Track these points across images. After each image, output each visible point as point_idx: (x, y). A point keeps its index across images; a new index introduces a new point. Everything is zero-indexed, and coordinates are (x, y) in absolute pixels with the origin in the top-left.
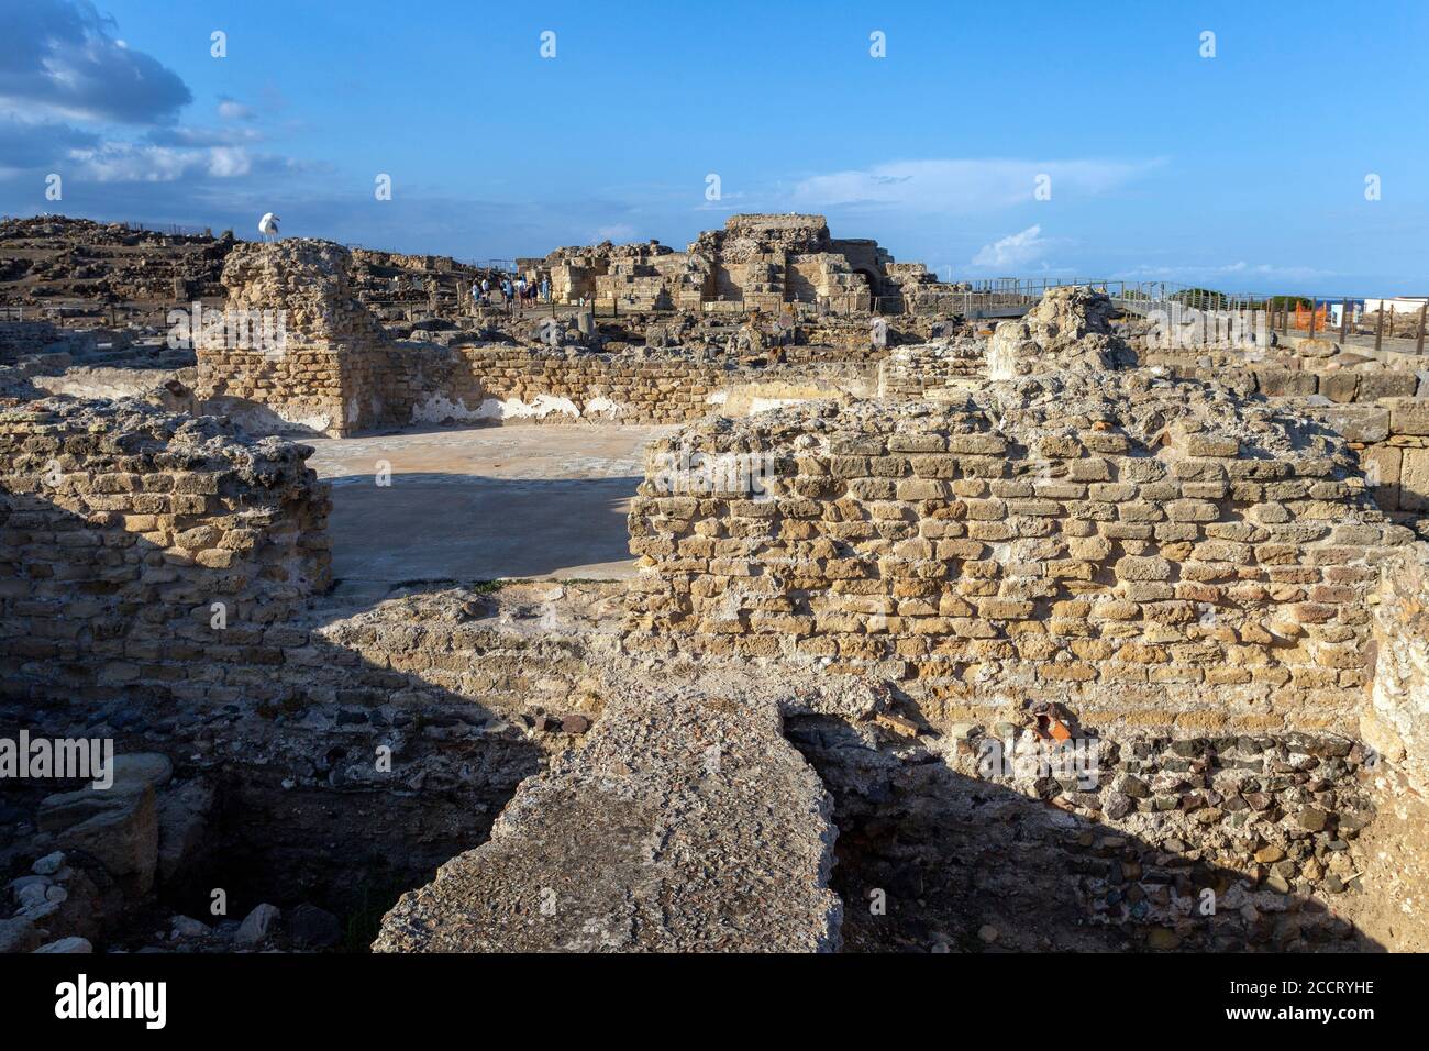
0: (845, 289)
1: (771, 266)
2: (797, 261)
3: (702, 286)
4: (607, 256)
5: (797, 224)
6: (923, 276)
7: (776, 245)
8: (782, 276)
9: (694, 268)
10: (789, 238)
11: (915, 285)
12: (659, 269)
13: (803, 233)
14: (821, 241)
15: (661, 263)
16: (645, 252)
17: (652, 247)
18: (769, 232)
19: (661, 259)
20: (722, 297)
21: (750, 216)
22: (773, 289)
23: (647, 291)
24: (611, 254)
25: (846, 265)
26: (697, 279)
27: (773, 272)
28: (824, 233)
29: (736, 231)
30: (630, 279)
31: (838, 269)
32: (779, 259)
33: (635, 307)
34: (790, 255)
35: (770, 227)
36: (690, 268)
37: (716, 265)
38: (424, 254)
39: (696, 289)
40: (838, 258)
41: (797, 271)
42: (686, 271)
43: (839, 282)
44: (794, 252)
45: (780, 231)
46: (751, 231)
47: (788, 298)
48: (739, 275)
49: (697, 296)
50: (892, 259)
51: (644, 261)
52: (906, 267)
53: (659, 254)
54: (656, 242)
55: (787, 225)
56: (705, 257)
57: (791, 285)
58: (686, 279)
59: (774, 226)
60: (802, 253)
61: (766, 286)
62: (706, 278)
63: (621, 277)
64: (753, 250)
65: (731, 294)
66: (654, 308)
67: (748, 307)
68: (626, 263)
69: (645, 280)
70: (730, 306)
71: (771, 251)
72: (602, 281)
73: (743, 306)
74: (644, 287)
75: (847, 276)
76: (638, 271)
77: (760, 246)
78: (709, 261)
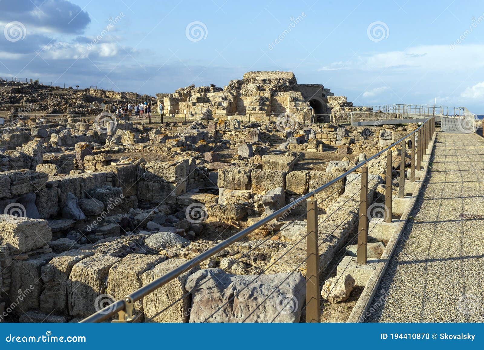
0: (298, 110)
1: (262, 98)
2: (277, 95)
3: (227, 107)
4: (190, 92)
5: (278, 76)
6: (344, 103)
7: (267, 87)
8: (267, 103)
9: (225, 99)
10: (273, 83)
11: (338, 108)
12: (211, 99)
13: (281, 81)
14: (291, 85)
15: (213, 96)
16: (207, 90)
17: (211, 88)
18: (264, 81)
19: (213, 94)
20: (237, 113)
21: (255, 73)
22: (261, 109)
23: (201, 109)
24: (192, 91)
25: (301, 98)
26: (225, 104)
27: (262, 101)
28: (293, 81)
29: (248, 80)
30: (194, 104)
31: (295, 99)
32: (267, 94)
33: (193, 118)
34: (274, 93)
35: (264, 78)
36: (223, 99)
37: (237, 98)
39: (224, 109)
40: (297, 94)
41: (277, 100)
42: (220, 100)
43: (295, 106)
44: (276, 91)
45: (270, 80)
46: (255, 80)
48: (247, 102)
49: (224, 112)
50: (332, 94)
51: (205, 95)
52: (336, 99)
53: (214, 91)
54: (213, 86)
55: (274, 77)
56: (231, 93)
57: (271, 107)
58: (220, 104)
59: (267, 77)
60: (280, 91)
61: (258, 108)
62: (230, 104)
63: (190, 103)
64: (255, 90)
65: (242, 112)
66: (202, 119)
67: (248, 119)
68: (195, 95)
69: (202, 104)
70: (239, 118)
71: (264, 90)
72: (182, 105)
73: (246, 118)
74: (200, 108)
75: (300, 103)
76: (200, 100)
77: (259, 87)
78: (233, 95)
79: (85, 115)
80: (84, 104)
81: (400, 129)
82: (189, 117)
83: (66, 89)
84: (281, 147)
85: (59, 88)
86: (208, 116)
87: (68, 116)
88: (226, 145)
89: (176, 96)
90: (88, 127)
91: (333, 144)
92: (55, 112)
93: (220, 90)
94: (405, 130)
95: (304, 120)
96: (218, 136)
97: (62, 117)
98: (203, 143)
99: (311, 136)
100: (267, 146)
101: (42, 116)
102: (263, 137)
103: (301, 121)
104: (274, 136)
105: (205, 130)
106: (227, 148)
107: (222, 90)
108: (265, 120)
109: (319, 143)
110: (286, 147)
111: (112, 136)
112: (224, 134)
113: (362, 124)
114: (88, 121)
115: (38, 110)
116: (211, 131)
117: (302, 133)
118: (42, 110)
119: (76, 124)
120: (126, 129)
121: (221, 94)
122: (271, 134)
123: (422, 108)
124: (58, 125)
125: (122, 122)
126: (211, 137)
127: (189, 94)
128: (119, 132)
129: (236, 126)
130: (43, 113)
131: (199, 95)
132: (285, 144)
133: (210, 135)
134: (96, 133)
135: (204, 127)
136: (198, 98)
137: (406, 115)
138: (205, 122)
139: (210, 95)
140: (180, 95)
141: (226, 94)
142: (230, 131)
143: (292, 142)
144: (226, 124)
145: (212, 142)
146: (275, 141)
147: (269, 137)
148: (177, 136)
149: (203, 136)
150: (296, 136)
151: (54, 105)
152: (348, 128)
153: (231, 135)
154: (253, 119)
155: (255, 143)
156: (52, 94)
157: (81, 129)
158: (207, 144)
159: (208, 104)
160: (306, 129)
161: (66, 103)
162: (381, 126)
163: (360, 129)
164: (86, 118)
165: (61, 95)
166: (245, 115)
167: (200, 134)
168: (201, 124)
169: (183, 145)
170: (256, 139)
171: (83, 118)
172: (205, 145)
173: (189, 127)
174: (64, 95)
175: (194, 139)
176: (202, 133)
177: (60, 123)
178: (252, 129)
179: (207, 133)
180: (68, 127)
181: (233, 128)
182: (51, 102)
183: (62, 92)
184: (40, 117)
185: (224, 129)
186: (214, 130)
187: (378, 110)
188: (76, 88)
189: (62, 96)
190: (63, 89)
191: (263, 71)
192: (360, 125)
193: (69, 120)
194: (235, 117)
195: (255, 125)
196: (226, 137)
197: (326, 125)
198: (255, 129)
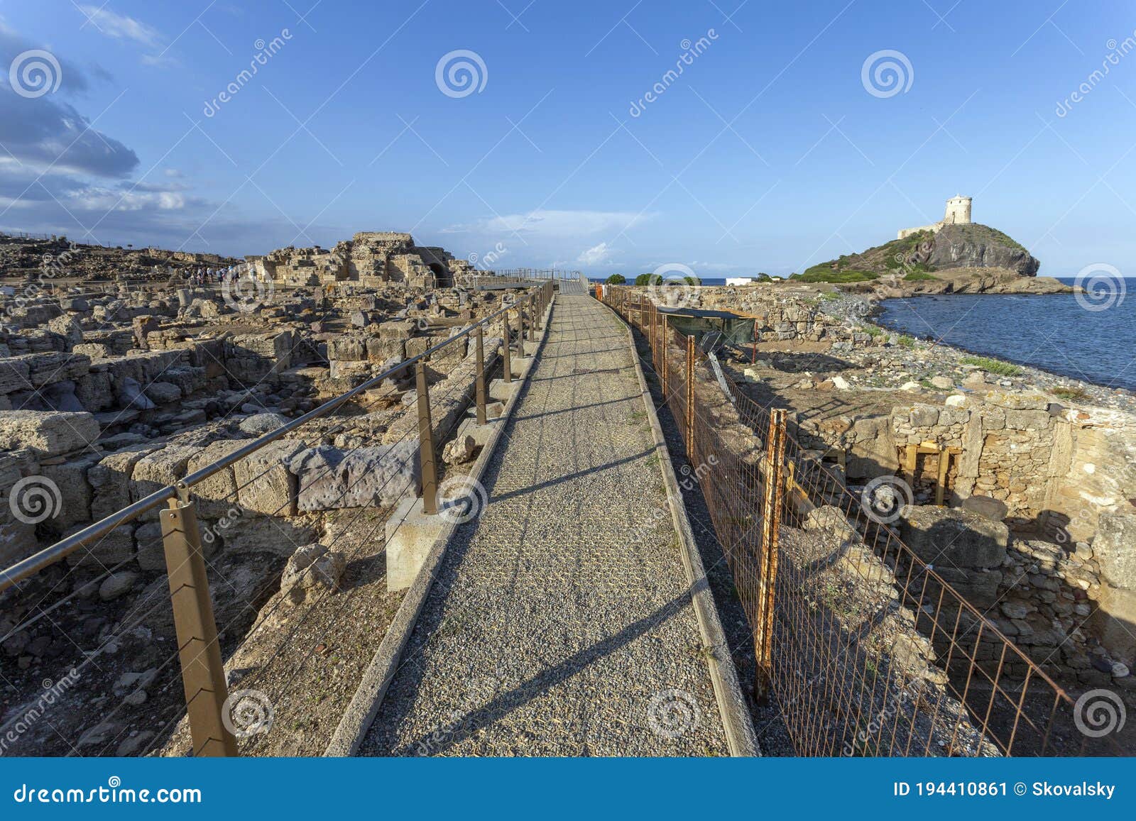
0: (417, 274)
1: (377, 262)
2: (394, 259)
3: (336, 272)
4: (289, 255)
5: (393, 238)
6: (466, 267)
7: (381, 249)
8: (383, 267)
9: (333, 262)
10: (389, 245)
11: (459, 272)
12: (316, 262)
13: (397, 243)
14: (409, 247)
15: (318, 259)
16: (310, 252)
17: (315, 250)
18: (378, 242)
19: (318, 257)
20: (348, 278)
21: (367, 233)
22: (376, 274)
23: (305, 274)
25: (420, 261)
26: (334, 268)
27: (378, 266)
28: (410, 243)
29: (359, 241)
30: (295, 268)
31: (414, 263)
32: (382, 258)
33: (296, 284)
34: (390, 256)
35: (378, 239)
36: (330, 262)
37: (347, 261)
38: (195, 252)
39: (332, 274)
40: (416, 258)
41: (393, 264)
42: (328, 263)
43: (415, 270)
44: (392, 253)
45: (384, 242)
46: (368, 241)
47: (385, 279)
48: (360, 266)
49: (333, 278)
50: (453, 258)
51: (308, 258)
52: (457, 262)
53: (319, 254)
54: (317, 247)
55: (388, 238)
56: (340, 256)
57: (388, 271)
58: (327, 268)
59: (381, 239)
60: (397, 254)
61: (373, 272)
62: (340, 268)
63: (290, 267)
64: (368, 252)
65: (355, 277)
66: (307, 285)
67: (362, 285)
68: (296, 259)
69: (305, 268)
70: (352, 284)
71: (378, 253)
72: (279, 269)
73: (359, 284)
74: (303, 273)
75: (420, 267)
76: (302, 263)
77: (372, 250)
78: (342, 258)
79: (145, 282)
80: (142, 268)
81: (522, 292)
82: (291, 284)
83: (112, 249)
84: (401, 314)
85: (101, 247)
86: (314, 281)
87: (119, 284)
88: (337, 313)
89: (271, 258)
90: (150, 297)
91: (456, 309)
92: (97, 278)
93: (327, 252)
94: (527, 293)
95: (425, 285)
96: (327, 304)
97: (109, 285)
98: (309, 312)
99: (433, 301)
100: (385, 313)
101: (77, 284)
102: (380, 304)
103: (422, 286)
104: (393, 302)
105: (311, 298)
106: (339, 317)
107: (329, 252)
108: (382, 286)
109: (441, 308)
110: (406, 314)
111: (186, 307)
112: (335, 301)
113: (485, 288)
114: (151, 289)
115: (71, 276)
116: (319, 299)
117: (422, 298)
118: (77, 275)
119: (133, 294)
120: (205, 299)
121: (328, 257)
122: (389, 300)
123: (541, 272)
124: (105, 295)
125: (201, 290)
126: (319, 305)
127: (287, 257)
128: (196, 302)
129: (349, 292)
130: (80, 280)
131: (300, 258)
132: (405, 310)
133: (317, 302)
134: (163, 304)
135: (309, 294)
136: (300, 261)
137: (527, 279)
138: (310, 289)
139: (315, 257)
140: (277, 257)
141: (334, 257)
142: (341, 298)
143: (413, 308)
144: (336, 291)
145: (320, 311)
146: (394, 307)
147: (387, 303)
148: (275, 305)
149: (309, 304)
150: (417, 302)
151: (94, 269)
152: (471, 292)
153: (343, 302)
154: (368, 285)
155: (372, 311)
156: (90, 256)
157: (140, 299)
158: (314, 313)
159: (312, 268)
160: (427, 294)
161: (115, 266)
162: (504, 289)
163: (483, 294)
164: (147, 286)
165: (105, 257)
166: (358, 280)
167: (305, 302)
168: (306, 291)
169: (283, 315)
170: (372, 306)
171: (142, 286)
172: (311, 315)
173: (291, 295)
174: (110, 256)
175: (298, 308)
176: (308, 301)
177: (107, 292)
178: (367, 296)
179: (314, 301)
180: (120, 296)
181: (344, 295)
182: (89, 265)
183: (106, 253)
184: (75, 285)
185: (333, 296)
186: (321, 298)
187: (500, 274)
188: (129, 248)
189: (107, 258)
190: (107, 249)
191: (375, 231)
192: (483, 289)
193: (122, 289)
194: (347, 282)
195: (370, 291)
196: (337, 305)
197: (448, 290)
198: (370, 295)
